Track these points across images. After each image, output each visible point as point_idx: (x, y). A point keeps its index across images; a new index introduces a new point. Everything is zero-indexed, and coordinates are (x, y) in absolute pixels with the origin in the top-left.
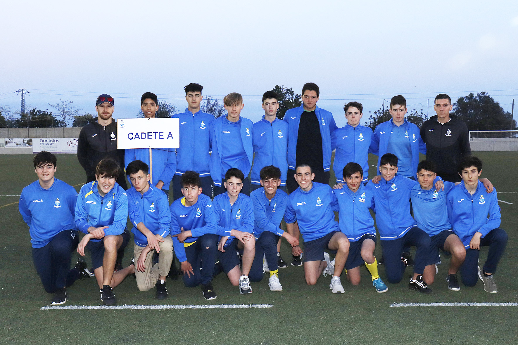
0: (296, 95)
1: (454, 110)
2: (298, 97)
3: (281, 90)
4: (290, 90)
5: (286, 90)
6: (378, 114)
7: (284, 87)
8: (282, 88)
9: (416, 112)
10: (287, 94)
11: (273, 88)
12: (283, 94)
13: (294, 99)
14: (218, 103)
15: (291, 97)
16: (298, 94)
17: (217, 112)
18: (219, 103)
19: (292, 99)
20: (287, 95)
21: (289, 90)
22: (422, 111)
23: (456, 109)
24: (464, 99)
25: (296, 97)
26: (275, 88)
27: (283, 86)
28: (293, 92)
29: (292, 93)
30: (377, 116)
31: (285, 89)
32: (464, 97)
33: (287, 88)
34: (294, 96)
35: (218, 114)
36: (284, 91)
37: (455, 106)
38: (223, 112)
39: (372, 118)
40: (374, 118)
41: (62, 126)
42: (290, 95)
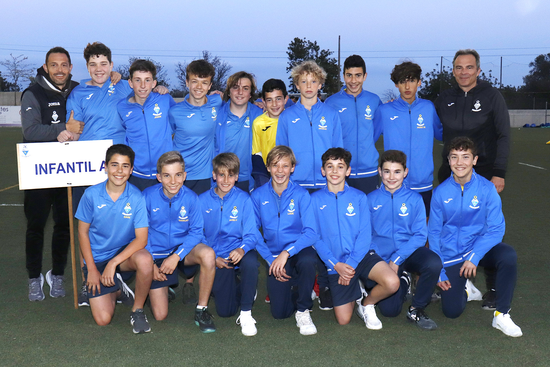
0: (322, 51)
1: (531, 72)
2: (325, 53)
3: (303, 44)
4: (314, 43)
5: (308, 44)
6: (431, 76)
7: (306, 40)
8: (303, 41)
9: (483, 74)
10: (310, 49)
11: (292, 42)
12: (305, 49)
13: (319, 56)
14: (218, 61)
15: (315, 53)
16: (324, 50)
17: (217, 73)
18: (220, 61)
19: (316, 56)
20: (310, 51)
21: (312, 44)
22: (491, 73)
23: (534, 70)
24: (545, 58)
25: (321, 53)
26: (294, 42)
27: (305, 38)
28: (318, 46)
29: (316, 48)
30: (430, 79)
31: (308, 42)
32: (545, 55)
33: (311, 41)
34: (320, 51)
35: (218, 76)
36: (306, 45)
37: (532, 68)
38: (224, 72)
39: (423, 82)
40: (426, 82)
41: (13, 90)
42: (314, 51)
